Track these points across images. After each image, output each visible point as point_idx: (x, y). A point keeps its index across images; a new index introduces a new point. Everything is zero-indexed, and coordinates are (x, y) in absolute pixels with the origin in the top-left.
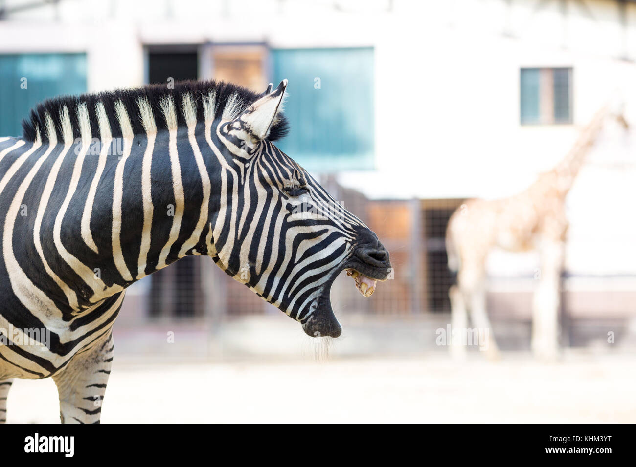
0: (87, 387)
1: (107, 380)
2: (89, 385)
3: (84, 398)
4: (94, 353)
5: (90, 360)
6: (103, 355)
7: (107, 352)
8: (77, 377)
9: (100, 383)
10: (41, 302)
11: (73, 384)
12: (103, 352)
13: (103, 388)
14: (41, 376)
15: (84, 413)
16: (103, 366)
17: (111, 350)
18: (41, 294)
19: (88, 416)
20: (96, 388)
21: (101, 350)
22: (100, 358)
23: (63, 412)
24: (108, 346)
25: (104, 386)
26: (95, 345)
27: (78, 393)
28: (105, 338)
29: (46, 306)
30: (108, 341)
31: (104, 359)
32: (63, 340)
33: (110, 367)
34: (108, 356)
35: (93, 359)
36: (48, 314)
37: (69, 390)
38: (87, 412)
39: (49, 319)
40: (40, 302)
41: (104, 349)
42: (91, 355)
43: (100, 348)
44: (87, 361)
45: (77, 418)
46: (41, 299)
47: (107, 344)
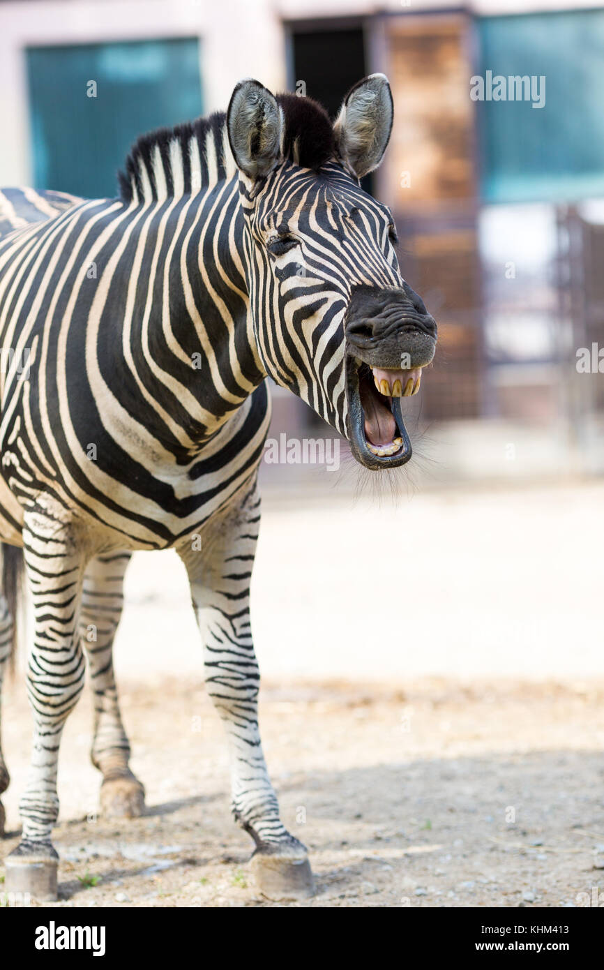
0: (227, 560)
1: (254, 548)
2: (228, 557)
3: (224, 577)
4: (233, 513)
5: (228, 523)
6: (245, 514)
7: (251, 508)
8: (211, 549)
9: (244, 553)
10: (143, 442)
11: (206, 559)
12: (246, 509)
13: (249, 562)
14: (156, 546)
15: (225, 599)
16: (246, 528)
17: (257, 505)
18: (141, 430)
19: (232, 602)
20: (240, 562)
21: (242, 507)
22: (241, 518)
23: (196, 598)
24: (251, 500)
25: (251, 557)
26: (234, 501)
27: (214, 571)
28: (246, 489)
29: (150, 447)
30: (252, 492)
31: (247, 518)
32: (180, 494)
33: (258, 529)
34: (254, 514)
35: (232, 520)
36: (156, 459)
37: (201, 567)
38: (230, 596)
39: (158, 465)
40: (140, 442)
41: (247, 505)
42: (229, 515)
43: (240, 505)
44: (223, 524)
45: (216, 605)
46: (142, 437)
47: (250, 497)
